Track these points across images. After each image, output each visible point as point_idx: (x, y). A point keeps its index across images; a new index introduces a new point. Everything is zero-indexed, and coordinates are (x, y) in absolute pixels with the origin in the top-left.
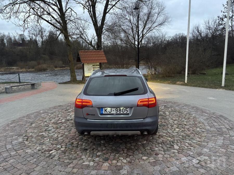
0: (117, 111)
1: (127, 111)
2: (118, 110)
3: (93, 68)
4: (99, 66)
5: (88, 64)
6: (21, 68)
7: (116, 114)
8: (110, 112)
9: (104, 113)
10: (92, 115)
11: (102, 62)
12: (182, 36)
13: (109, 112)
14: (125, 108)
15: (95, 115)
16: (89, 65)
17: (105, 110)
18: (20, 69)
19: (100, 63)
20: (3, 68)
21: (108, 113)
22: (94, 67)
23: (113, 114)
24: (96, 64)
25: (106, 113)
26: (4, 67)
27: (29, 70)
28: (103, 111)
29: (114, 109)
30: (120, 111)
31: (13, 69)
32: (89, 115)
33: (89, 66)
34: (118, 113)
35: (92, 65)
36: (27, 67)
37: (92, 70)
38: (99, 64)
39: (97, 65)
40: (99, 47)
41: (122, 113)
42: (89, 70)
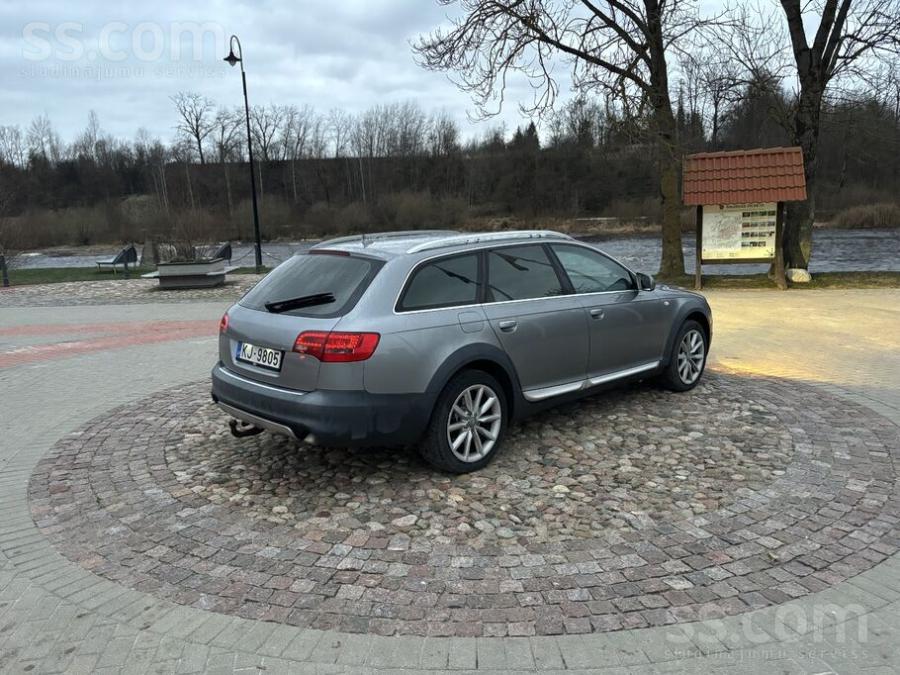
0: (261, 355)
3: (746, 225)
4: (773, 219)
5: (722, 207)
6: (623, 223)
8: (250, 355)
9: (241, 356)
11: (789, 196)
14: (274, 352)
16: (726, 214)
18: (618, 224)
19: (780, 205)
20: (568, 221)
21: (246, 358)
22: (748, 220)
23: (252, 363)
24: (758, 209)
26: (571, 216)
27: (645, 229)
29: (257, 350)
31: (600, 223)
33: (725, 217)
34: (261, 362)
35: (741, 214)
36: (643, 218)
37: (740, 233)
38: (773, 207)
39: (763, 214)
40: (803, 133)
41: (266, 363)
42: (725, 233)
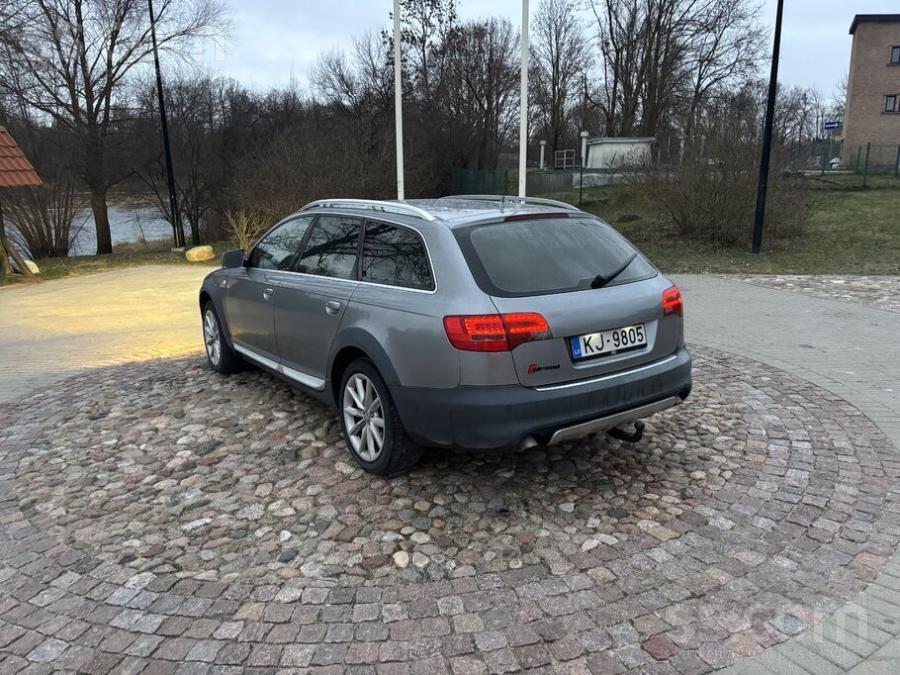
0: (618, 339)
1: (640, 337)
2: (621, 337)
7: (620, 352)
8: (600, 347)
9: (584, 355)
10: (549, 368)
12: (231, 89)
13: (597, 347)
14: (634, 328)
15: (558, 367)
17: (587, 344)
21: (596, 352)
23: (608, 354)
25: (590, 353)
28: (579, 347)
29: (608, 336)
30: (625, 340)
32: (540, 369)
34: (622, 346)
41: (629, 345)
